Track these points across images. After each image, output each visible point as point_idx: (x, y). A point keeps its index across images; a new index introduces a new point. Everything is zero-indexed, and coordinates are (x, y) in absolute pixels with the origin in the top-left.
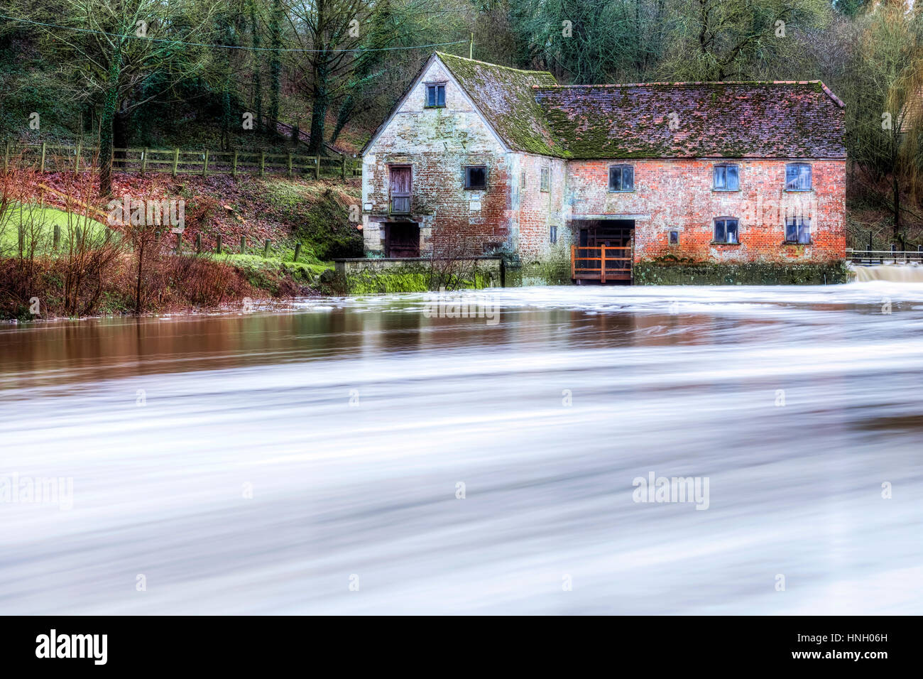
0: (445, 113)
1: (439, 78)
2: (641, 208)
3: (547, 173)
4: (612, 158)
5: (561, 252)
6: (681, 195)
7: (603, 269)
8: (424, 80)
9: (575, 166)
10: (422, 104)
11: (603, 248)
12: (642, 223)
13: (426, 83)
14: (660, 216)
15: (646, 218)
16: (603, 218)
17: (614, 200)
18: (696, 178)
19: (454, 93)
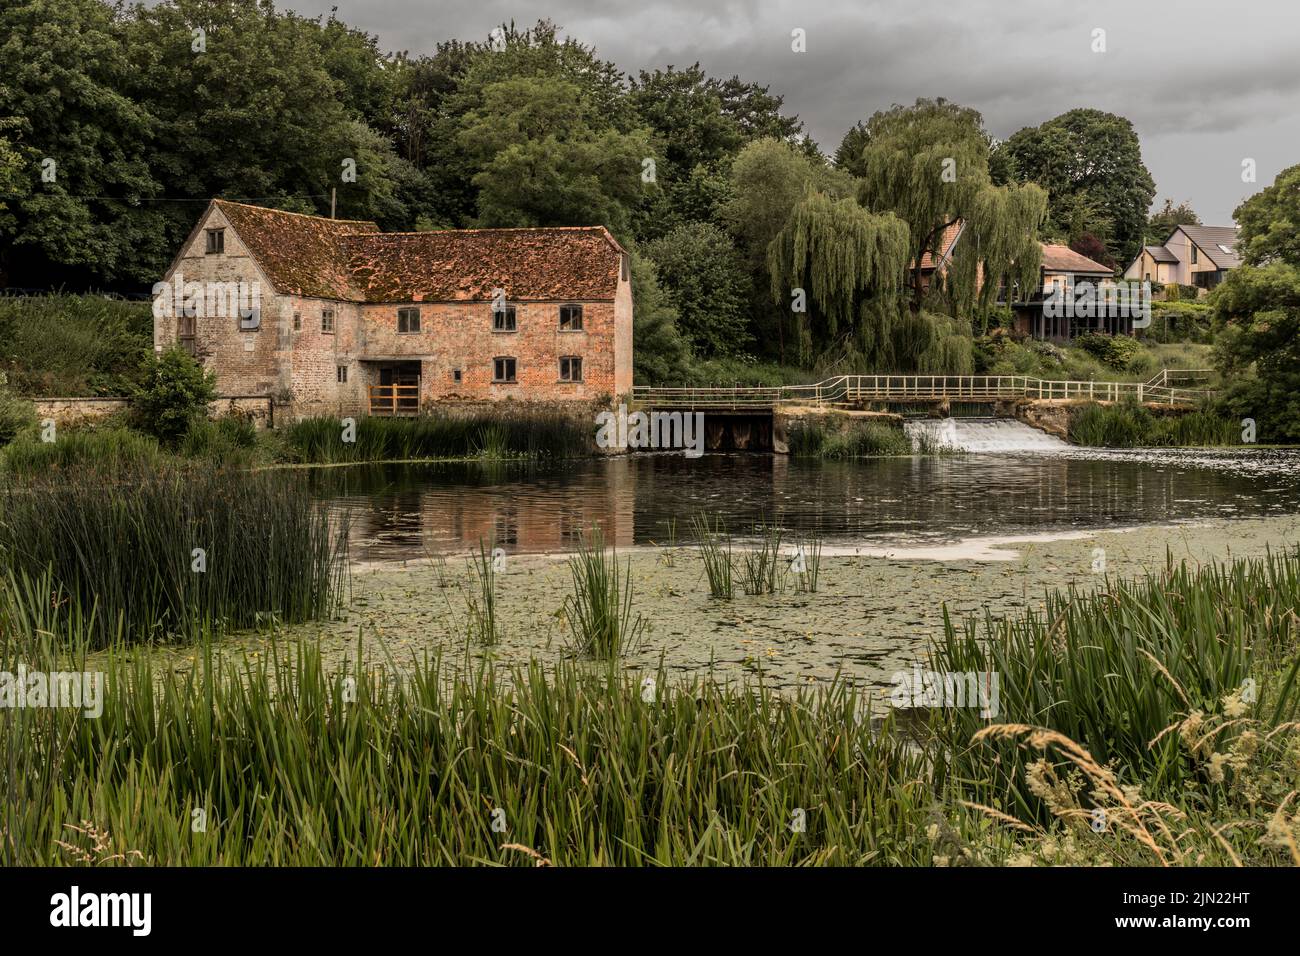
0: (223, 258)
1: (218, 225)
2: (427, 349)
3: (330, 315)
4: (399, 302)
5: (355, 392)
6: (464, 336)
7: (395, 406)
8: (205, 227)
9: (366, 309)
10: (204, 250)
11: (395, 387)
12: (428, 363)
13: (208, 230)
14: (444, 356)
15: (432, 358)
16: (392, 358)
17: (403, 341)
18: (477, 320)
19: (231, 238)
